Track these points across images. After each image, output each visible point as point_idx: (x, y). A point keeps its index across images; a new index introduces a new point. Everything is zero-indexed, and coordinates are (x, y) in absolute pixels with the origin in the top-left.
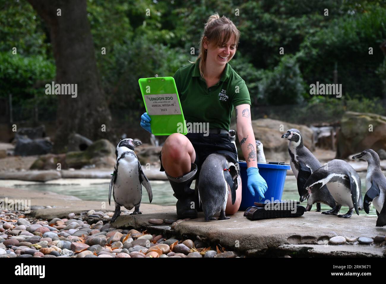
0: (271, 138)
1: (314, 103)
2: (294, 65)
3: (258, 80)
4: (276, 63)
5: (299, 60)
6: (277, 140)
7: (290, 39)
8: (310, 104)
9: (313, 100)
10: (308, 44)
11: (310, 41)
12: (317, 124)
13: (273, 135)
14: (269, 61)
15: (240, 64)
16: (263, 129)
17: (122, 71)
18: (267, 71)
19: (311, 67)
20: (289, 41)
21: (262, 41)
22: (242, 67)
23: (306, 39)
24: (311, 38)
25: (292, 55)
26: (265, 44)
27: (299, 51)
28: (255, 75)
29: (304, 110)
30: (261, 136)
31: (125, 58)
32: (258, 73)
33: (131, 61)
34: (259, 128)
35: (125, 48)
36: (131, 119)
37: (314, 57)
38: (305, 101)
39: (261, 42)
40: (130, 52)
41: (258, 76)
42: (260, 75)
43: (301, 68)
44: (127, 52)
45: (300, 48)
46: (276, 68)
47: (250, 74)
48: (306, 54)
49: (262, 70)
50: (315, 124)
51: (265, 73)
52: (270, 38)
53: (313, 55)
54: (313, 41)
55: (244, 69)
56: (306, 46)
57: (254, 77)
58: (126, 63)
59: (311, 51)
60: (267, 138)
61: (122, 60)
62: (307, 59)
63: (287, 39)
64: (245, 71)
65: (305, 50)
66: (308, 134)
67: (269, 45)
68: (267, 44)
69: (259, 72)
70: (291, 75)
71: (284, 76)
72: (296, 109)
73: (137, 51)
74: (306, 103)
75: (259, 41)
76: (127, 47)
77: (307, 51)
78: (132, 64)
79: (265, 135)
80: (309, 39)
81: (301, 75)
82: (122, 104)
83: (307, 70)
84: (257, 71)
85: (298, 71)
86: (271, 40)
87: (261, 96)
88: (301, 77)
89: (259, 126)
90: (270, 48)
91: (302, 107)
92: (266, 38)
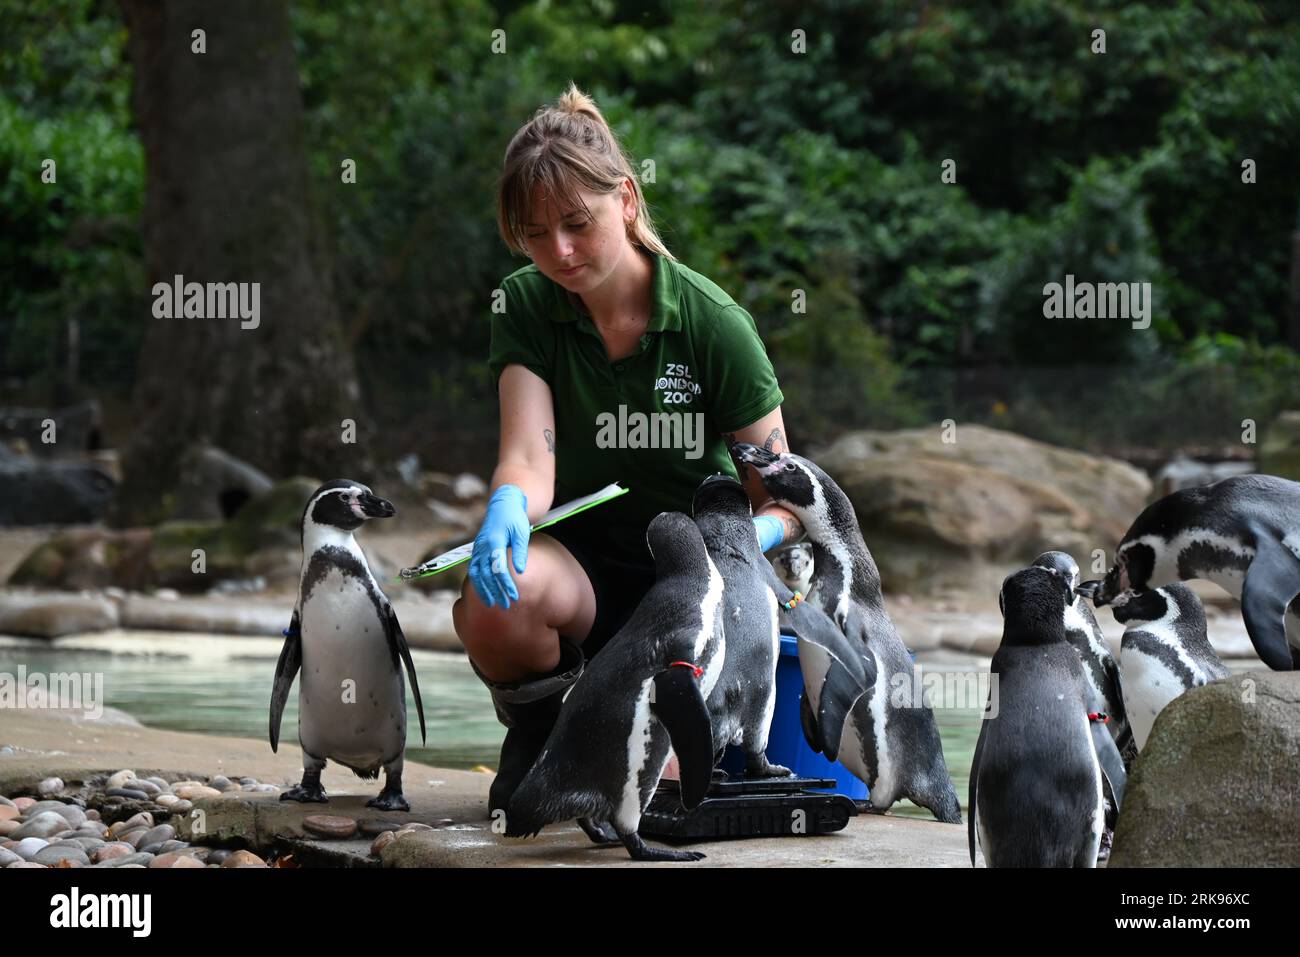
0: (977, 505)
1: (1199, 362)
2: (1127, 205)
3: (981, 254)
4: (1060, 191)
5: (1154, 184)
6: (999, 512)
7: (1125, 94)
8: (1183, 367)
9: (1200, 351)
10: (1194, 118)
11: (1203, 107)
12: (1205, 451)
13: (984, 494)
14: (1033, 180)
15: (911, 186)
16: (946, 465)
17: (423, 197)
18: (1021, 221)
19: (1199, 211)
20: (1119, 101)
21: (1010, 97)
22: (921, 200)
23: (1187, 96)
24: (1206, 94)
25: (1126, 160)
26: (1019, 108)
27: (1155, 143)
28: (972, 236)
29: (1156, 388)
30: (935, 494)
31: (437, 144)
32: (986, 227)
33: (460, 158)
34: (932, 463)
35: (440, 101)
36: (456, 392)
37: (1215, 172)
38: (1163, 350)
39: (1004, 100)
40: (462, 119)
41: (985, 240)
42: (994, 235)
43: (1158, 218)
44: (449, 120)
45: (1163, 134)
46: (1056, 210)
47: (950, 231)
48: (1185, 157)
49: (1004, 215)
50: (1196, 450)
51: (1013, 228)
52: (1044, 85)
53: (1213, 163)
54: (1214, 104)
55: (927, 208)
56: (1186, 126)
57: (966, 243)
58: (443, 163)
59: (1205, 147)
60: (961, 503)
61: (428, 150)
62: (1186, 180)
63: (1112, 95)
64: (931, 215)
65: (1178, 143)
66: (1128, 493)
67: (1038, 115)
68: (1030, 107)
69: (991, 224)
70: (1112, 243)
71: (1081, 247)
72: (1122, 382)
73: (484, 117)
74: (1167, 359)
75: (996, 94)
76: (449, 96)
77: (1187, 143)
78: (468, 169)
79: (952, 492)
80: (1197, 97)
81: (1153, 243)
82: (417, 330)
83: (1184, 226)
84: (982, 218)
85: (1141, 227)
86: (1047, 95)
87: (985, 323)
88: (1151, 252)
89: (932, 455)
90: (1041, 124)
91: (1150, 375)
92: (1022, 85)
